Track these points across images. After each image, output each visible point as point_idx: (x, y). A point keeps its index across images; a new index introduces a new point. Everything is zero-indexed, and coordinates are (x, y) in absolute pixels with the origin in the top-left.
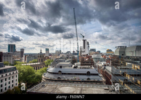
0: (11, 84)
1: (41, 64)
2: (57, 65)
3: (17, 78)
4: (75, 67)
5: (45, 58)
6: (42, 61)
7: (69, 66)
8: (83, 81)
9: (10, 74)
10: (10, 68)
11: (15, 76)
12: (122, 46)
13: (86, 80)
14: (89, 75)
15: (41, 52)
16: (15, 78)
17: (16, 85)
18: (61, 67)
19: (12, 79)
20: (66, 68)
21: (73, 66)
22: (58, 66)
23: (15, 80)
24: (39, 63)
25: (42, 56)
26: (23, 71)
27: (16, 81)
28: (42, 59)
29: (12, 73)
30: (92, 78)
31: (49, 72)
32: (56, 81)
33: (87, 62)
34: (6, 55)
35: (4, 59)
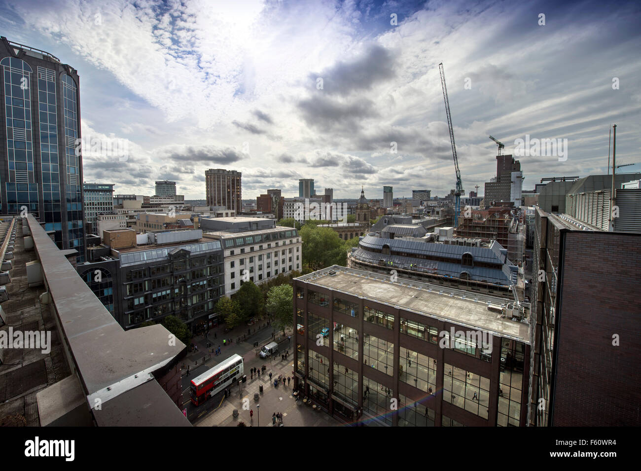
0: (288, 264)
1: (361, 227)
2: (384, 230)
3: (300, 254)
4: (431, 240)
5: (376, 211)
6: (365, 219)
7: (414, 236)
8: (446, 280)
9: (284, 244)
10: (285, 232)
11: (295, 250)
12: (558, 178)
13: (455, 276)
14: (471, 265)
15: (363, 197)
16: (295, 254)
17: (298, 267)
18: (392, 236)
19: (288, 255)
20: (404, 239)
21: (428, 235)
22: (385, 233)
23: (295, 258)
24: (357, 224)
25: (365, 206)
26: (314, 239)
27: (298, 259)
28: (365, 215)
29: (288, 242)
30: (478, 274)
31: (362, 246)
32: (374, 269)
33: (483, 227)
34: (290, 204)
35: (286, 213)
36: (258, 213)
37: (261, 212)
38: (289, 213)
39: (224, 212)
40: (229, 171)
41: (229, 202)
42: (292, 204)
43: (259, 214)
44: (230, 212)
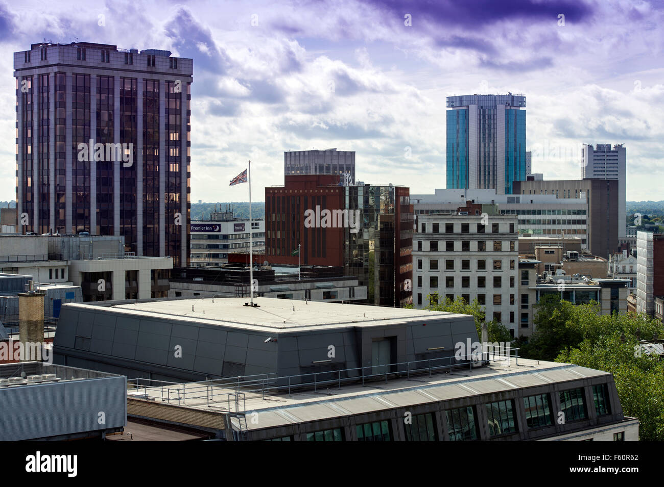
34: (449, 228)
35: (426, 273)
36: (279, 271)
37: (297, 271)
38: (442, 273)
39: (119, 267)
40: (133, 52)
41: (128, 214)
42: (457, 229)
43: (283, 280)
44: (145, 265)
